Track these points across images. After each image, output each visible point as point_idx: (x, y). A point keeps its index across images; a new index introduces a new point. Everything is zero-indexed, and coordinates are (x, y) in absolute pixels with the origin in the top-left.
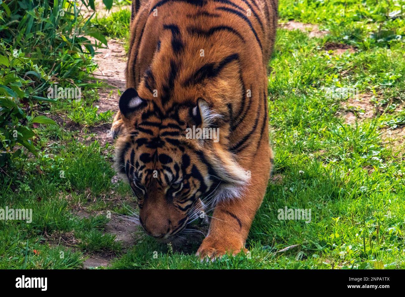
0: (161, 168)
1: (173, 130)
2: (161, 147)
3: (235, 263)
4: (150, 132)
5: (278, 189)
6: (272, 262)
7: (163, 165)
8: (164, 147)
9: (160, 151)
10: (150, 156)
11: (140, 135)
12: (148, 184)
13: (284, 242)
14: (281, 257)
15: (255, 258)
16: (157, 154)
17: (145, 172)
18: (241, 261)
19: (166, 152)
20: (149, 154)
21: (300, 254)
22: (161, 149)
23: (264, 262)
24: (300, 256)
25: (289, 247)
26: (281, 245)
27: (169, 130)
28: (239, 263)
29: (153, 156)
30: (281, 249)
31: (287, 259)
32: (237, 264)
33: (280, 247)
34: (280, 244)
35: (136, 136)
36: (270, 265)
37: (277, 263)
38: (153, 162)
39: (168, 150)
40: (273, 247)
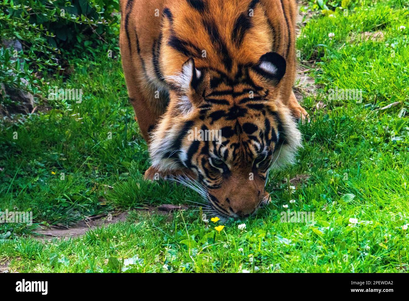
0: (248, 139)
2: (243, 116)
3: (337, 123)
4: (225, 102)
5: (379, 46)
6: (374, 120)
7: (249, 135)
8: (247, 115)
9: (243, 120)
10: (232, 129)
11: (214, 108)
12: (236, 159)
13: (386, 100)
14: (383, 115)
15: (357, 117)
16: (240, 125)
17: (231, 147)
18: (343, 120)
19: (250, 120)
20: (231, 127)
21: (403, 110)
22: (243, 118)
23: (366, 121)
24: (403, 113)
25: (391, 105)
26: (384, 102)
27: (248, 95)
28: (341, 123)
31: (389, 116)
32: (339, 124)
33: (383, 105)
34: (382, 101)
35: (210, 109)
36: (372, 123)
37: (380, 121)
38: (237, 135)
39: (252, 117)
40: (375, 105)
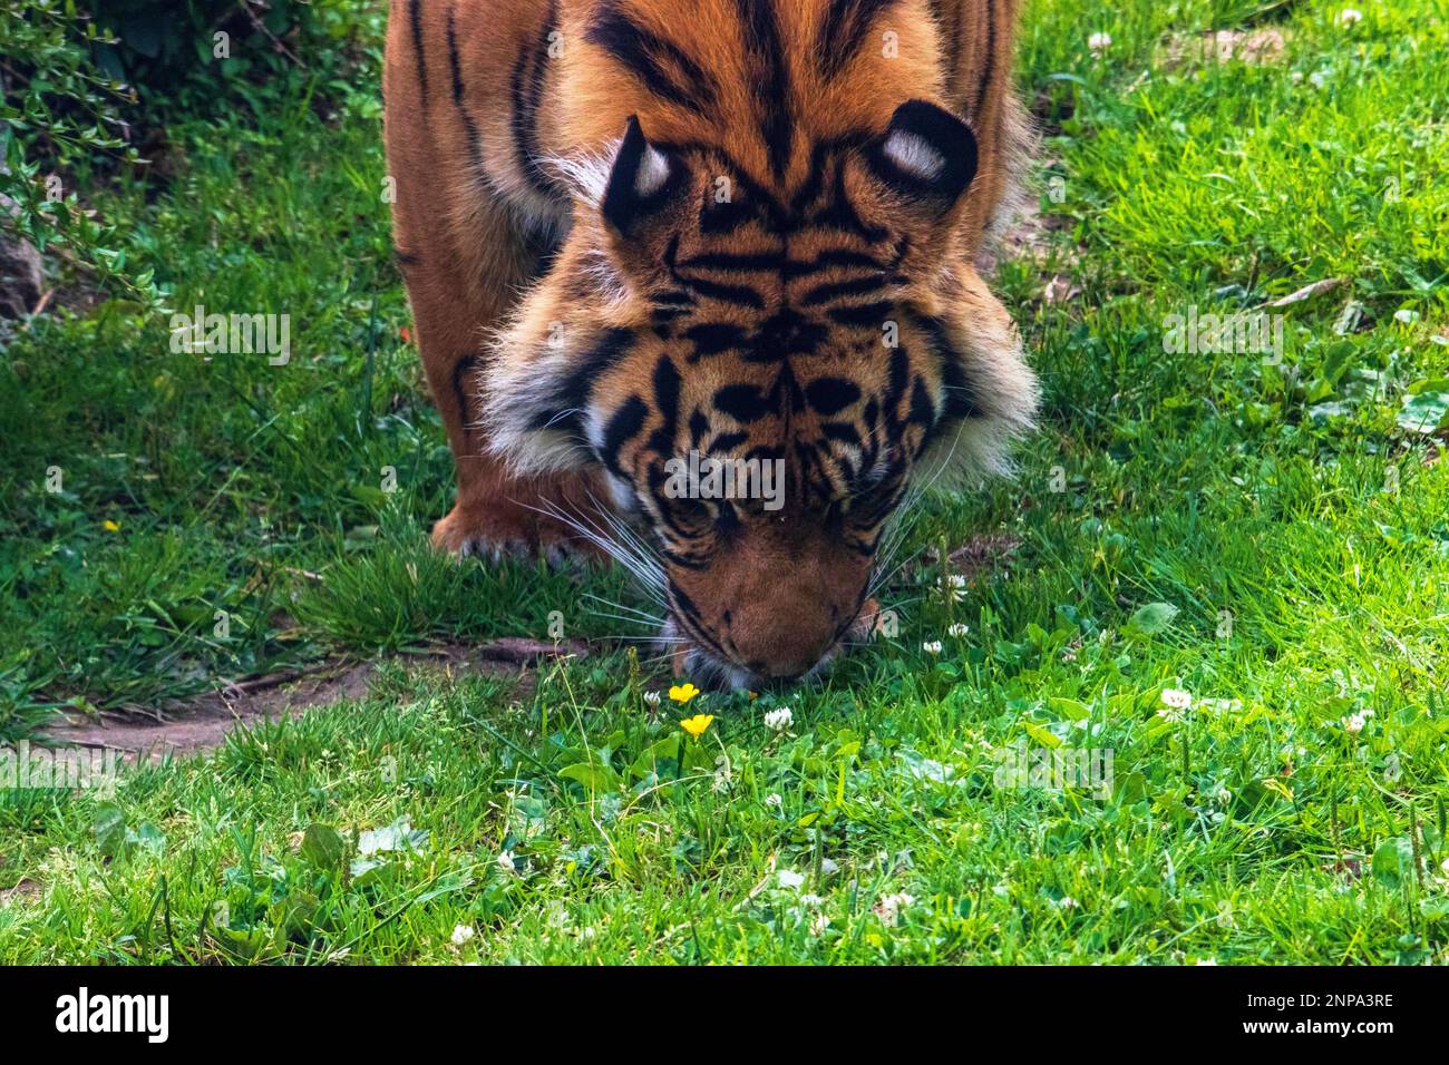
0: (819, 434)
1: (855, 273)
2: (811, 350)
3: (1118, 353)
4: (748, 298)
5: (1266, 79)
7: (824, 419)
8: (824, 349)
9: (809, 368)
10: (762, 395)
11: (705, 311)
13: (1291, 271)
18: (1139, 344)
19: (834, 368)
20: (759, 389)
21: (1351, 308)
22: (810, 360)
24: (1352, 319)
25: (1309, 289)
26: (1282, 280)
27: (835, 275)
28: (1133, 352)
29: (775, 390)
30: (1283, 295)
31: (1301, 329)
32: (1123, 358)
33: (1280, 290)
34: (1277, 277)
35: (686, 313)
38: (779, 417)
39: (842, 354)
40: (1252, 289)
